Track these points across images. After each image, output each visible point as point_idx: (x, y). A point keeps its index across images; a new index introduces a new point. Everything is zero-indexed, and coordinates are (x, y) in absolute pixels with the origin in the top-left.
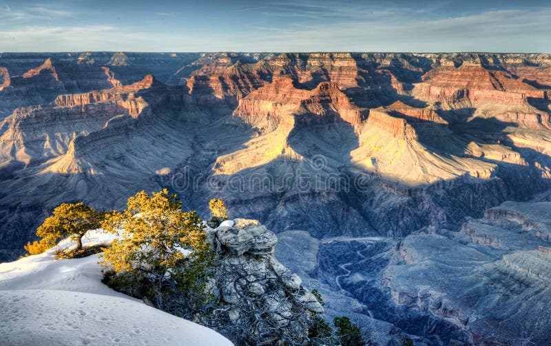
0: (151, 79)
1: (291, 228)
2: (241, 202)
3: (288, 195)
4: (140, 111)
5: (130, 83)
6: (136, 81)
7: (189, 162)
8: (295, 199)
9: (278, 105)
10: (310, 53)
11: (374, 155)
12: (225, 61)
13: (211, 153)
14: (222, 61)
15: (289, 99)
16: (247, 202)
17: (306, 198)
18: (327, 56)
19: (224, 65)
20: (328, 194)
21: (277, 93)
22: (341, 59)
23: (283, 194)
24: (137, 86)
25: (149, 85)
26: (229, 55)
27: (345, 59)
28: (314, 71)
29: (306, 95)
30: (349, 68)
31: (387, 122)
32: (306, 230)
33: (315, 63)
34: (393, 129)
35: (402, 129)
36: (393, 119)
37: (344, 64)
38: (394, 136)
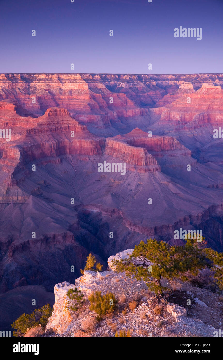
1: (22, 284)
3: (17, 243)
8: (25, 247)
10: (34, 74)
11: (114, 190)
17: (39, 244)
18: (54, 77)
20: (65, 237)
22: (70, 81)
23: (10, 242)
27: (74, 81)
28: (40, 95)
29: (32, 123)
30: (80, 91)
31: (126, 152)
32: (40, 284)
33: (40, 86)
34: (133, 159)
35: (143, 160)
36: (133, 148)
37: (74, 86)
38: (135, 168)
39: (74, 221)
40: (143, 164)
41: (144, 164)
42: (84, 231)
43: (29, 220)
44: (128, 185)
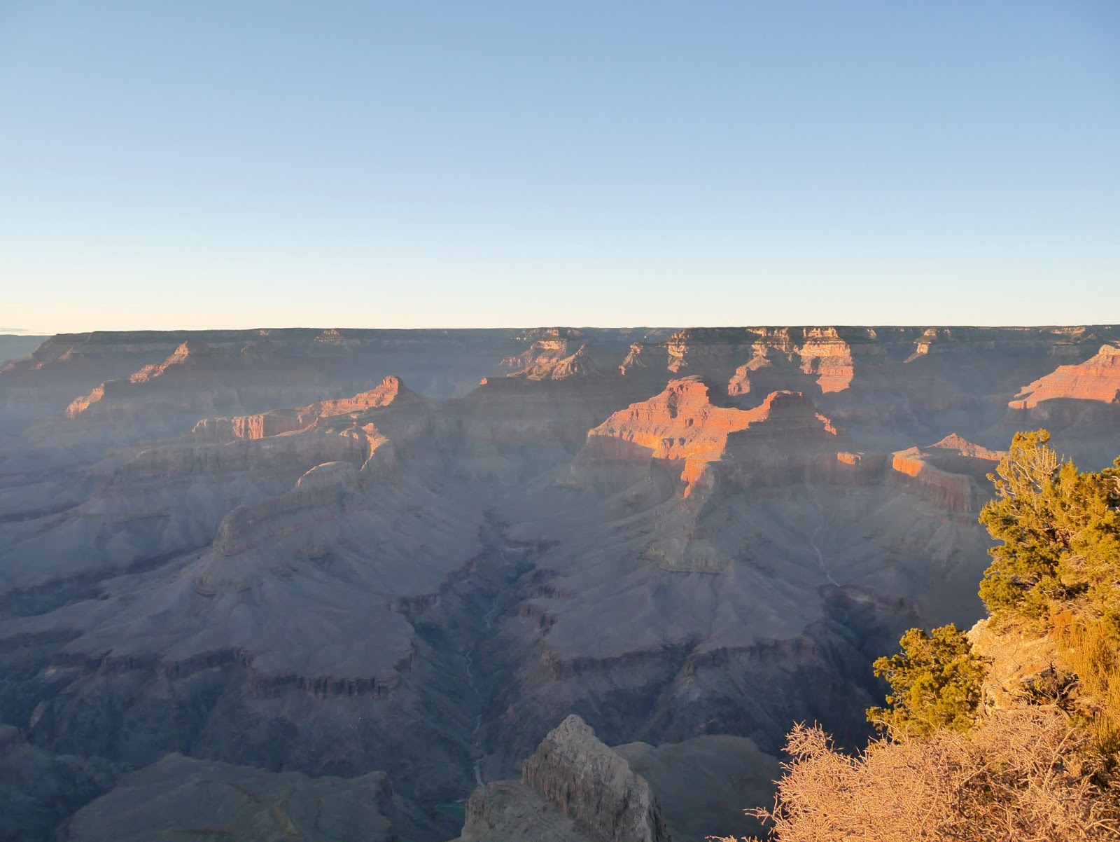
0: (396, 386)
1: (712, 730)
2: (592, 663)
3: (703, 649)
4: (371, 454)
5: (350, 393)
6: (361, 390)
7: (473, 570)
8: (718, 659)
9: (676, 444)
11: (903, 559)
12: (554, 345)
13: (521, 549)
14: (547, 345)
15: (698, 430)
16: (606, 664)
17: (744, 658)
18: (784, 334)
19: (552, 354)
20: (797, 647)
21: (673, 415)
22: (815, 341)
23: (689, 647)
24: (365, 400)
25: (389, 400)
26: (563, 333)
27: (824, 340)
28: (755, 367)
29: (740, 419)
30: (835, 361)
31: (929, 482)
32: (745, 735)
34: (944, 498)
35: (967, 500)
36: (944, 474)
37: (824, 351)
38: (948, 515)
39: (816, 615)
40: (966, 508)
41: (968, 508)
42: (837, 639)
43: (727, 606)
44: (934, 551)
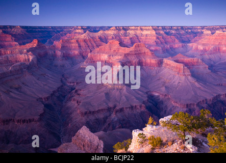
0: (37, 42)
1: (120, 128)
2: (90, 112)
3: (118, 108)
4: (31, 60)
5: (24, 44)
6: (27, 43)
7: (60, 90)
8: (121, 110)
9: (111, 56)
10: (129, 27)
11: (166, 85)
12: (80, 31)
13: (72, 84)
14: (77, 31)
15: (117, 53)
16: (94, 112)
17: (128, 109)
18: (139, 28)
19: (79, 33)
20: (141, 107)
21: (111, 49)
22: (147, 30)
23: (115, 107)
24: (29, 46)
25: (35, 45)
26: (82, 28)
27: (149, 30)
28: (131, 37)
29: (127, 50)
30: (151, 35)
31: (173, 66)
32: (128, 128)
33: (131, 32)
34: (177, 69)
35: (182, 70)
36: (177, 63)
37: (148, 32)
38: (178, 74)
39: (146, 99)
41: (182, 72)
42: (150, 104)
43: (124, 97)
44: (174, 82)
